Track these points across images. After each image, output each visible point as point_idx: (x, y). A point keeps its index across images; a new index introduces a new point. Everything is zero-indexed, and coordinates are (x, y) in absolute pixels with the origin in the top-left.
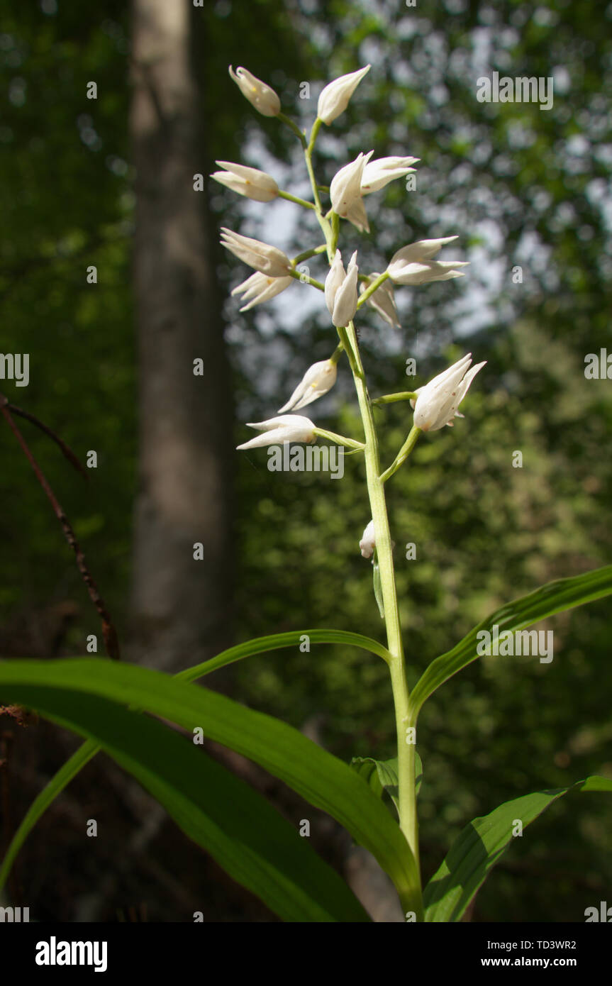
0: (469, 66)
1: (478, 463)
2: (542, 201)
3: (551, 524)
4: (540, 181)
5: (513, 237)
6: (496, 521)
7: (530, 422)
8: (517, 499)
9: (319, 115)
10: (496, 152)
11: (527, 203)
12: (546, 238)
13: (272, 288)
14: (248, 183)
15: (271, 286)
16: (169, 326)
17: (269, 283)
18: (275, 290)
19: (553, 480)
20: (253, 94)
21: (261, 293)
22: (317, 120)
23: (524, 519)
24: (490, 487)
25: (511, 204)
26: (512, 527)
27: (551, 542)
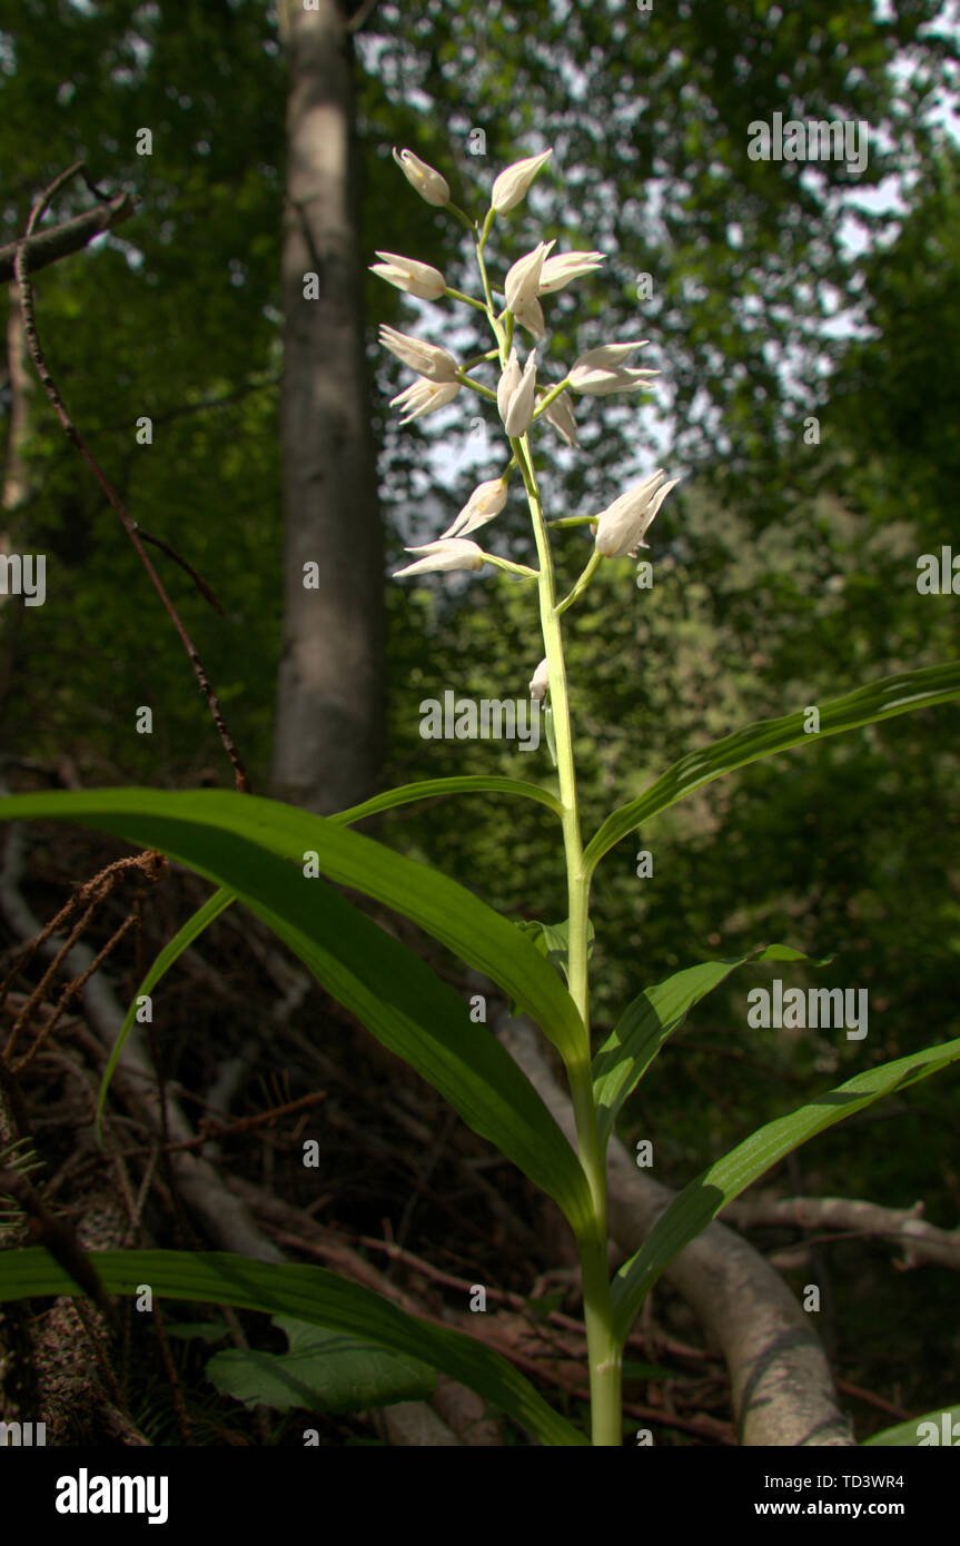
0: (641, 215)
1: (642, 634)
2: (716, 361)
3: (717, 699)
4: (715, 338)
5: (685, 395)
6: (660, 695)
7: (697, 592)
8: (682, 673)
9: (493, 205)
10: (669, 306)
11: (701, 361)
12: (719, 399)
13: (437, 398)
14: (412, 278)
15: (433, 398)
16: (317, 478)
17: (433, 392)
18: (438, 401)
19: (719, 653)
20: (419, 179)
21: (423, 403)
22: (491, 210)
23: (687, 694)
24: (655, 660)
25: (685, 361)
26: (676, 701)
27: (715, 719)
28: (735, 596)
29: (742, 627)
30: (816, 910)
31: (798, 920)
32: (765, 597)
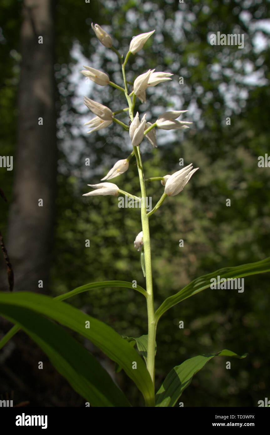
0: (173, 27)
2: (200, 90)
3: (192, 230)
4: (200, 81)
5: (186, 105)
6: (169, 227)
8: (178, 218)
9: (130, 50)
10: (182, 66)
11: (193, 90)
12: (200, 105)
13: (102, 125)
14: (96, 77)
15: (102, 124)
17: (101, 122)
18: (104, 125)
19: (194, 212)
20: (101, 36)
21: (97, 126)
22: (129, 52)
23: (180, 227)
24: (167, 212)
25: (187, 90)
26: (175, 230)
27: (191, 238)
28: (202, 188)
29: (204, 200)
30: (230, 320)
31: (222, 325)
32: (215, 190)
